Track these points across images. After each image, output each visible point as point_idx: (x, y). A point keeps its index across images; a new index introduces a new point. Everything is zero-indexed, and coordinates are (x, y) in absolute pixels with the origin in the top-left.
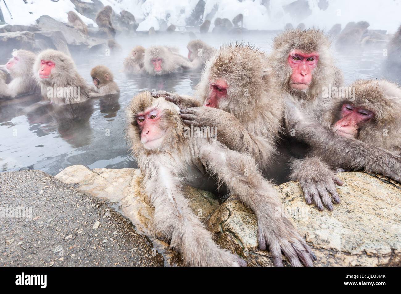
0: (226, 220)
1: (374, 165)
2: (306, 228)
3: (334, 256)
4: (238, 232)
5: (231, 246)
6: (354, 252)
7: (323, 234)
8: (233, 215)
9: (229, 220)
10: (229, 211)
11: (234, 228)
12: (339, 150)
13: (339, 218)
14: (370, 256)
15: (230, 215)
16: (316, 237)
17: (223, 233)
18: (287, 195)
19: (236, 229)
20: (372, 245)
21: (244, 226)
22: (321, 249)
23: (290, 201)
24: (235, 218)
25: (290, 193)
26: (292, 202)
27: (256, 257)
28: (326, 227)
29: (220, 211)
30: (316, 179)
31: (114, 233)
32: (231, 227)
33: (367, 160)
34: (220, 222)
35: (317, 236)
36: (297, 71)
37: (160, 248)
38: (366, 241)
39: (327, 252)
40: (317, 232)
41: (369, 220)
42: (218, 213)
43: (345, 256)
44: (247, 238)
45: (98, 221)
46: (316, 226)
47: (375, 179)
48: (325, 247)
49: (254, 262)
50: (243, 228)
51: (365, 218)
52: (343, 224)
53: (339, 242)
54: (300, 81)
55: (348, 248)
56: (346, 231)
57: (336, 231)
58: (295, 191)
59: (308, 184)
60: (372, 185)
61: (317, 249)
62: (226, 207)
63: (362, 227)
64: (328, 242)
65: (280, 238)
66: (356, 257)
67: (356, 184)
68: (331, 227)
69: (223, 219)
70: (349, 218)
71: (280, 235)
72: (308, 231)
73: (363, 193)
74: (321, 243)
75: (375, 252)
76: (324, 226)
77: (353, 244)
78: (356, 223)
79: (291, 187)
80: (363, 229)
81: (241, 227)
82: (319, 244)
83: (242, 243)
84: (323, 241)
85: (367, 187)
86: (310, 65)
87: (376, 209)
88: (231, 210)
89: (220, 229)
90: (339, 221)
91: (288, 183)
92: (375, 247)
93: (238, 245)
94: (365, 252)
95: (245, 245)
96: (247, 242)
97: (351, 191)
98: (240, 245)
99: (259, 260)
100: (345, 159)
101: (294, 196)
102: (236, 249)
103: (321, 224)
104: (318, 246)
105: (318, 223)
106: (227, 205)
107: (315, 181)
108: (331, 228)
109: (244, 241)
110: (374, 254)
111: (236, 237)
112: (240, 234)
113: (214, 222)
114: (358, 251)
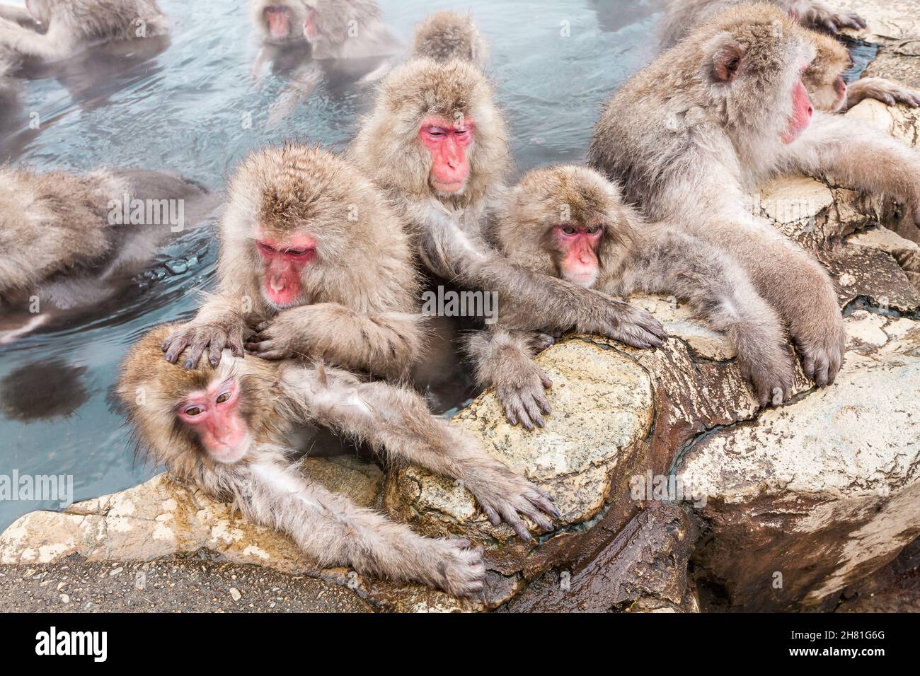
0: (419, 497)
1: (589, 320)
2: (524, 462)
3: (563, 483)
4: (443, 506)
5: (441, 528)
6: (582, 469)
7: (545, 462)
8: (425, 485)
9: (424, 495)
10: (416, 480)
11: (435, 502)
12: (539, 302)
13: (558, 430)
14: (598, 467)
15: (421, 487)
16: (538, 469)
17: (420, 516)
18: (485, 420)
19: (439, 503)
20: (598, 453)
21: (447, 495)
22: (547, 481)
23: (493, 428)
24: (431, 488)
25: (488, 414)
26: (496, 430)
27: (478, 526)
28: (546, 449)
29: (398, 485)
30: (519, 386)
31: (274, 590)
32: (430, 503)
33: (579, 314)
34: (410, 502)
35: (538, 466)
36: (440, 158)
37: (339, 578)
38: (592, 451)
39: (555, 482)
40: (538, 461)
41: (592, 418)
42: (398, 490)
43: (574, 478)
44: (458, 509)
45: (232, 586)
46: (535, 453)
47: (592, 347)
48: (550, 477)
49: (478, 533)
50: (448, 498)
51: (586, 417)
52: (564, 437)
53: (565, 463)
54: (451, 179)
55: (575, 468)
56: (570, 446)
57: (558, 451)
58: (494, 409)
59: (509, 396)
60: (589, 360)
61: (544, 482)
62: (408, 476)
63: (585, 432)
64: (552, 469)
65: (509, 497)
66: (584, 474)
67: (569, 365)
68: (552, 447)
69: (413, 497)
70: (570, 425)
71: (508, 494)
72: (528, 465)
73: (580, 378)
74: (546, 473)
75: (602, 459)
76: (544, 449)
77: (579, 459)
78: (578, 429)
79: (486, 404)
80: (587, 435)
81: (445, 497)
82: (543, 476)
83: (455, 518)
84: (547, 470)
85: (583, 365)
86: (462, 140)
87: (597, 398)
88: (418, 478)
89: (414, 513)
90: (560, 435)
91: (481, 396)
92: (601, 454)
93: (450, 522)
94: (592, 464)
95: (458, 518)
96: (460, 513)
97: (566, 382)
98: (453, 521)
99: (482, 528)
100: (550, 315)
101: (495, 419)
102: (448, 529)
103: (540, 448)
104: (543, 479)
105: (536, 448)
106: (407, 473)
107: (517, 389)
108: (552, 450)
109: (456, 514)
110: (602, 462)
111: (444, 513)
112: (447, 507)
113: (396, 506)
114: (586, 465)
